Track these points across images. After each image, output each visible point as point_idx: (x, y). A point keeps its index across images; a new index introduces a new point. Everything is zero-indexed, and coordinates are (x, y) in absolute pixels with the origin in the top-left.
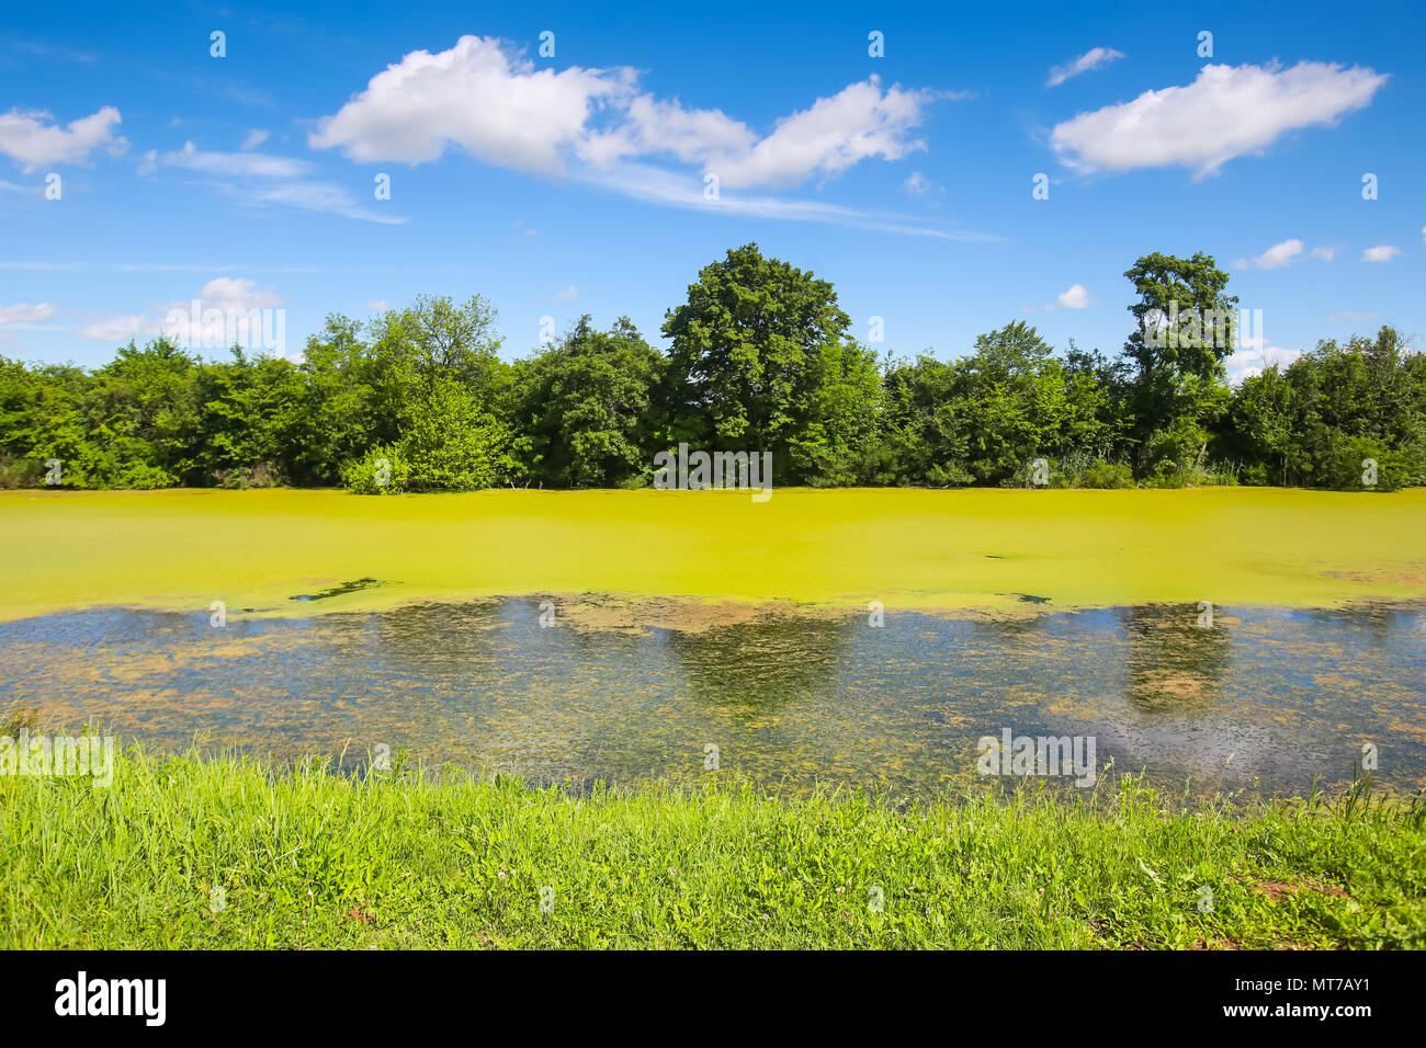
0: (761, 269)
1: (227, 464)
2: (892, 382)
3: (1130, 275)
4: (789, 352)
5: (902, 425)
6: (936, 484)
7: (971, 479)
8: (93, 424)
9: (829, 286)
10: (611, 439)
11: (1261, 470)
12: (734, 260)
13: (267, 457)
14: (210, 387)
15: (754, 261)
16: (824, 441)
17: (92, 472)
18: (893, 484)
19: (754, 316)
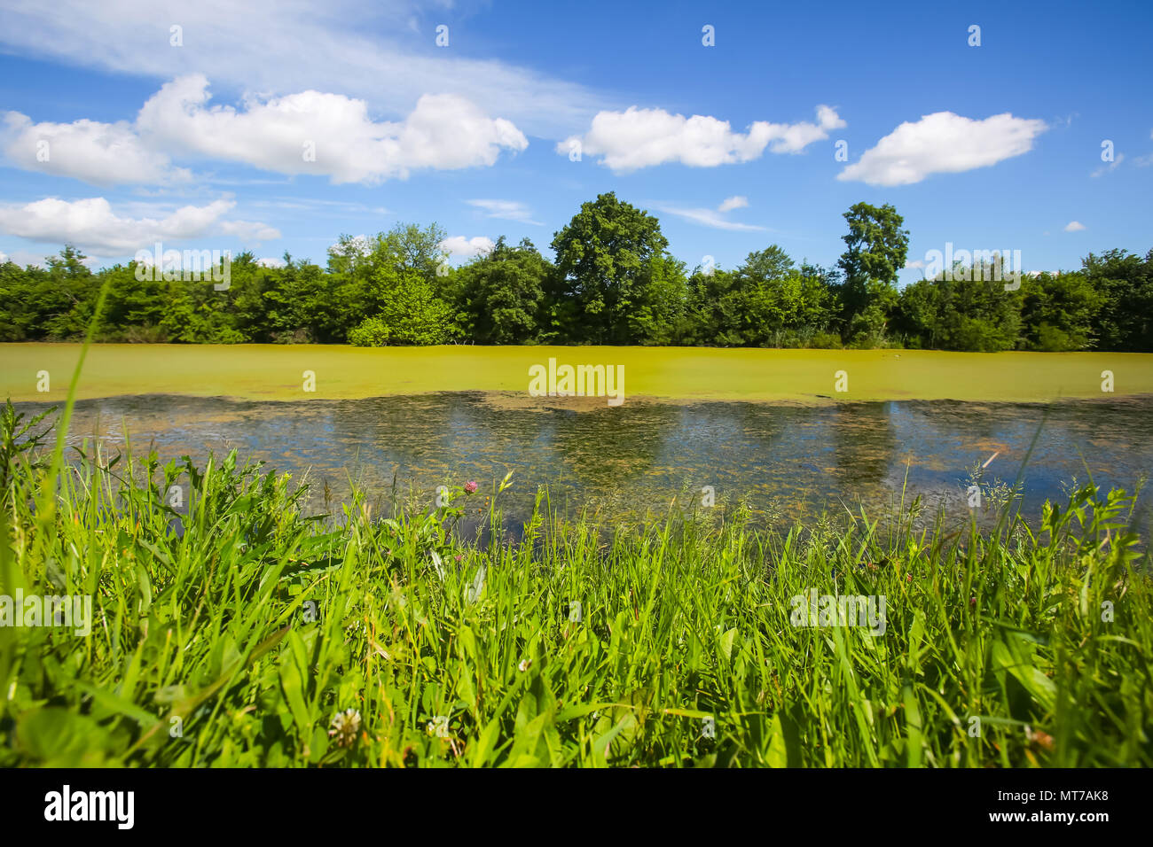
0: (616, 207)
1: (277, 330)
2: (693, 282)
3: (847, 216)
4: (633, 260)
5: (700, 308)
6: (721, 345)
7: (742, 342)
8: (199, 304)
9: (656, 220)
10: (517, 314)
11: (917, 339)
12: (601, 202)
13: (304, 324)
14: (269, 284)
15: (613, 202)
16: (650, 317)
17: (198, 333)
18: (693, 345)
19: (609, 239)
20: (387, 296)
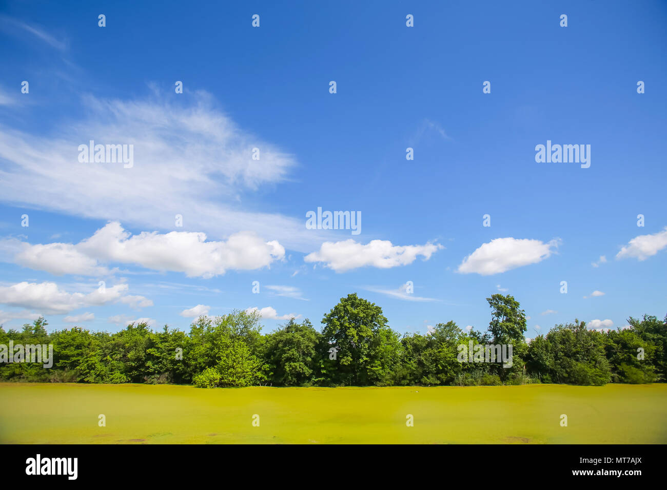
0: (357, 301)
1: (149, 374)
2: (404, 343)
3: (488, 299)
4: (368, 331)
5: (410, 360)
6: (425, 385)
7: (439, 382)
8: (105, 355)
9: (380, 308)
10: (299, 366)
11: (547, 376)
12: (349, 298)
13: (167, 370)
14: (151, 344)
15: (355, 299)
16: (380, 368)
17: (98, 375)
18: (408, 385)
19: (354, 318)
20: (223, 354)
